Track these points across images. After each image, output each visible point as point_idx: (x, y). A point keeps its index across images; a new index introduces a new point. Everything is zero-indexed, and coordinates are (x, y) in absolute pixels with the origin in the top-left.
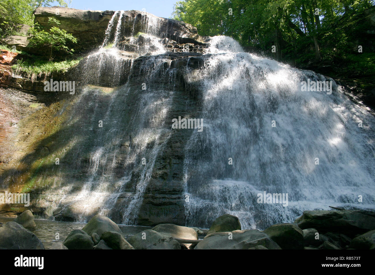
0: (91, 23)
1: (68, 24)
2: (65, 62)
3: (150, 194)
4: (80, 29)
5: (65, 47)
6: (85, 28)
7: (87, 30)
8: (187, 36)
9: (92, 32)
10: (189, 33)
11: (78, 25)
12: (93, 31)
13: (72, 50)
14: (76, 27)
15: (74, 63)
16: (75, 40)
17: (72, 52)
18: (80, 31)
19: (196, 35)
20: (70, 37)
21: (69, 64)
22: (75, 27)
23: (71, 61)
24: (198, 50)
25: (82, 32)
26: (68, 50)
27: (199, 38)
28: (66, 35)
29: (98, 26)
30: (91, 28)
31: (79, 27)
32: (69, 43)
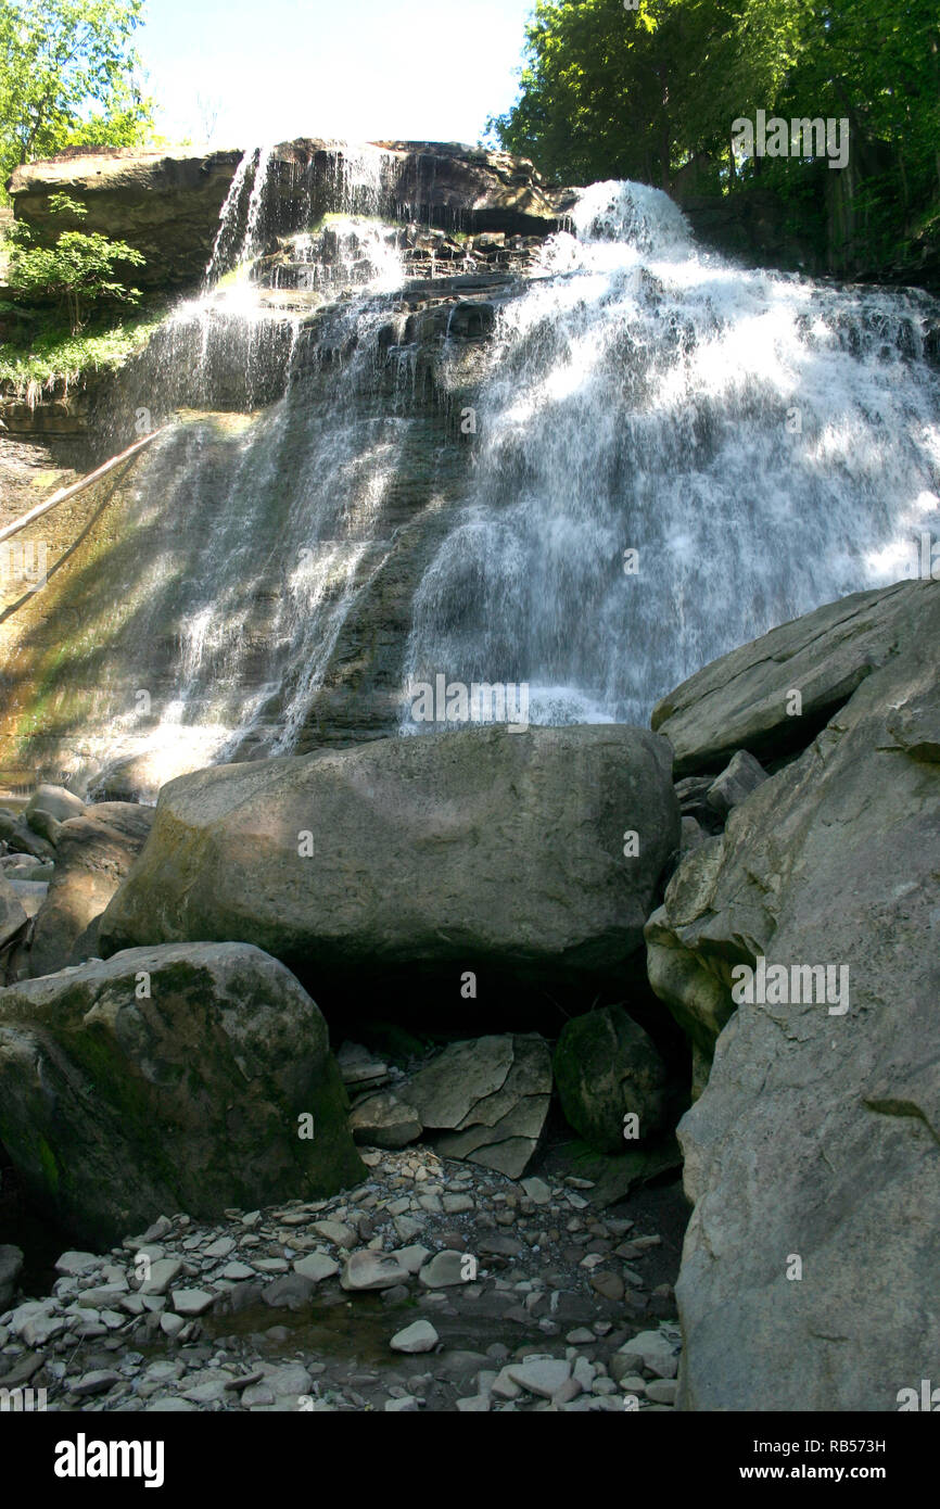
0: (180, 197)
1: (112, 209)
2: (119, 332)
3: (314, 731)
4: (153, 218)
5: (112, 286)
6: (163, 213)
7: (173, 217)
8: (490, 201)
9: (188, 221)
10: (495, 191)
11: (142, 207)
12: (191, 218)
13: (135, 291)
14: (138, 214)
15: (142, 333)
16: (136, 258)
17: (134, 296)
18: (152, 223)
19: (522, 191)
20: (122, 250)
21: (131, 337)
22: (135, 215)
23: (135, 327)
24: (516, 255)
25: (161, 225)
26: (124, 293)
27: (534, 202)
28: (107, 248)
29: (203, 201)
30: (185, 211)
31: (147, 211)
32: (121, 269)
